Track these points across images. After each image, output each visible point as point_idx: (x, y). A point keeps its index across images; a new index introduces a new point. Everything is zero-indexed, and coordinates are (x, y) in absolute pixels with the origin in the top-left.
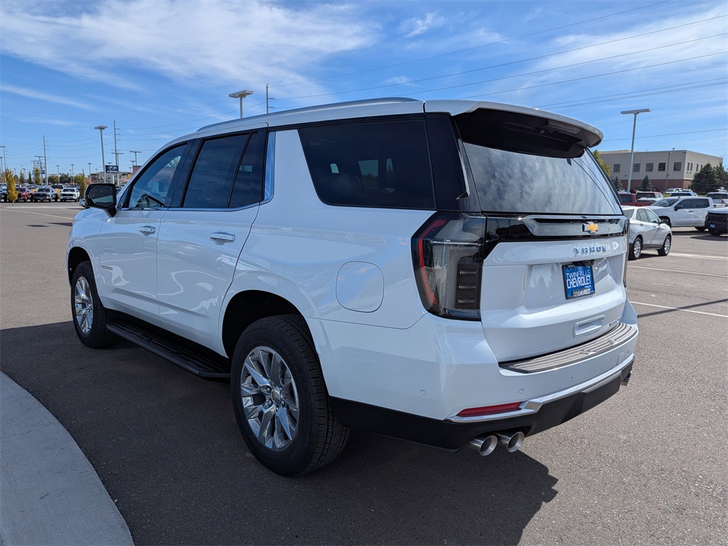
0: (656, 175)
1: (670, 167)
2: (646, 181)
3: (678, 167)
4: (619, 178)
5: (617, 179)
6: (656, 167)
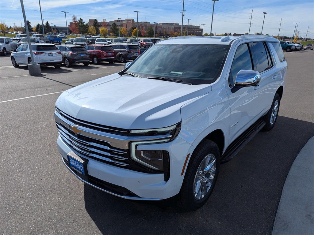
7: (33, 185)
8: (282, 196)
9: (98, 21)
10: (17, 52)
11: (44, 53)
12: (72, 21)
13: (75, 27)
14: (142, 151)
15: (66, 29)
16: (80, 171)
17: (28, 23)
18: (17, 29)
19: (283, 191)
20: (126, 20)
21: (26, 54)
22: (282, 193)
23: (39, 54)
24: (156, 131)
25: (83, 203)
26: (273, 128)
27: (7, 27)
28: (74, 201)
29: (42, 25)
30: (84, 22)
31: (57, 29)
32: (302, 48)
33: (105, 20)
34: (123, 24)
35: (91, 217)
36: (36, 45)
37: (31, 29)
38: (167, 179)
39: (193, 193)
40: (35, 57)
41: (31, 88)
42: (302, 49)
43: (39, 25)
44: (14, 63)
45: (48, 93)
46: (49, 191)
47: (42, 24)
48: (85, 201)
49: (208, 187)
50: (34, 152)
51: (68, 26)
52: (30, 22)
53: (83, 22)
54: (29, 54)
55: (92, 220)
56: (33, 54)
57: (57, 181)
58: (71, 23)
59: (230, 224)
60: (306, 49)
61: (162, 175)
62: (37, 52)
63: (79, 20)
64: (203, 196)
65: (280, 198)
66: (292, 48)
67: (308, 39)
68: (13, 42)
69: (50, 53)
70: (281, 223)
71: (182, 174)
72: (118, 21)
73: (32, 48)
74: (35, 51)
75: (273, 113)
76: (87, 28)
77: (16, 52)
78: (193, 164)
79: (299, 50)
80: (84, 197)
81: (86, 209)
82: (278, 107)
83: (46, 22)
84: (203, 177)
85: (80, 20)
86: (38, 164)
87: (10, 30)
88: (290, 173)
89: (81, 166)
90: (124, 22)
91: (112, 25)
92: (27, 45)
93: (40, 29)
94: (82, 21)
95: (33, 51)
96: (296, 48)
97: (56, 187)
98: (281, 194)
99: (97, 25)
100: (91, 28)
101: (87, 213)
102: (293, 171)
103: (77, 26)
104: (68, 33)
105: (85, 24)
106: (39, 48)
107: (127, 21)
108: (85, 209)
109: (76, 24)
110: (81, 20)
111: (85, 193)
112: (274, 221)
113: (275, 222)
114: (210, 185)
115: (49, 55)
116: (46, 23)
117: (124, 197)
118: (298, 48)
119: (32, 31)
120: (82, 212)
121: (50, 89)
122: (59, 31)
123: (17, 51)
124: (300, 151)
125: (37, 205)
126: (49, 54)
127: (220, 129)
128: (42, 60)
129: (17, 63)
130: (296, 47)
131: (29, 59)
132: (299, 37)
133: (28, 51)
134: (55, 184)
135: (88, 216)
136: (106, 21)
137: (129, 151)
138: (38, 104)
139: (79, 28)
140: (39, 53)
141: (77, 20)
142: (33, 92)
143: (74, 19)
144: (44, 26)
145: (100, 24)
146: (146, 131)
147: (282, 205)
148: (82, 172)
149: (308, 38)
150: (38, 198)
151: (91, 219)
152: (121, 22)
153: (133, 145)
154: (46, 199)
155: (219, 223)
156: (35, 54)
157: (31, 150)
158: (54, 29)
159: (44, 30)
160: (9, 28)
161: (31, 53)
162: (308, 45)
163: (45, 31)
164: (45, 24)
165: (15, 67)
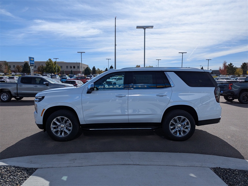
0: (73, 70)
1: (76, 67)
2: (72, 71)
3: (78, 67)
4: (64, 70)
5: (63, 71)
6: (73, 67)
13: (224, 70)
53: (232, 65)
63: (229, 65)
71: (41, 116)
76: (235, 70)
85: (230, 64)
94: (231, 65)
99: (245, 67)
103: (226, 69)
105: (234, 67)
109: (226, 67)
110: (231, 64)
139: (227, 71)
141: (227, 64)
143: (225, 65)
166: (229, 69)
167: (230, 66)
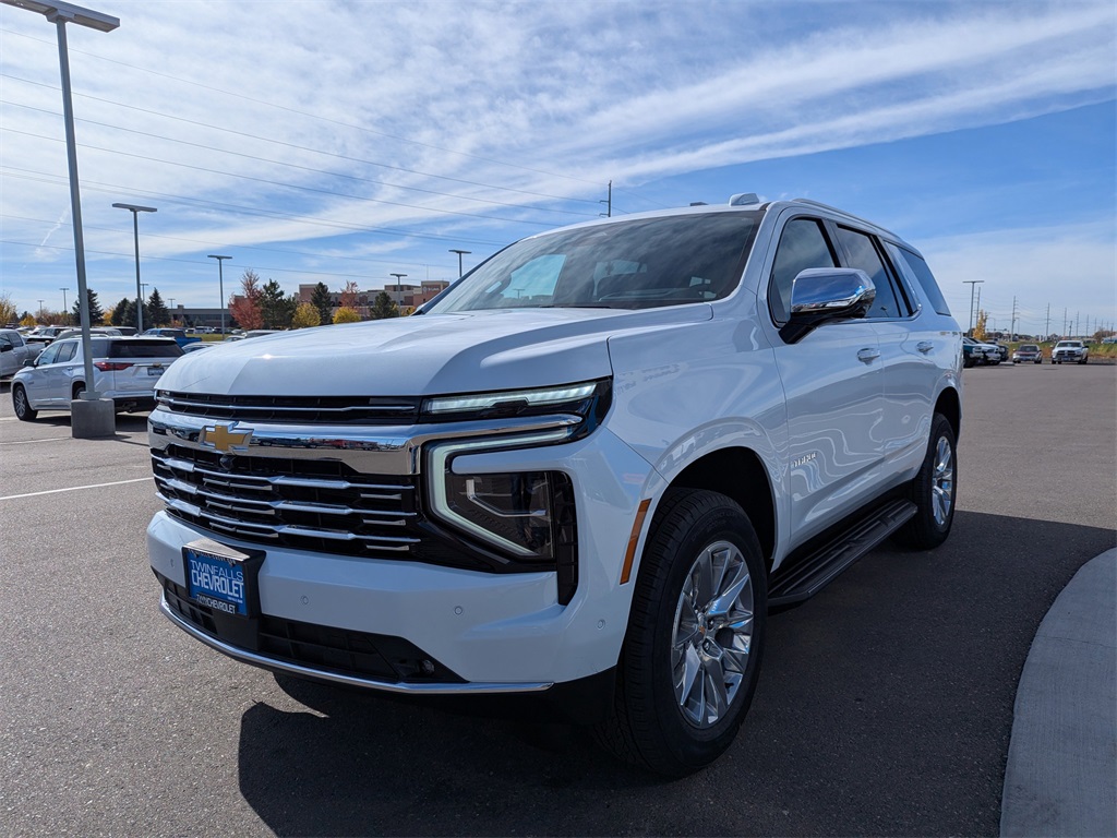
7: (34, 727)
8: (1014, 725)
9: (331, 290)
10: (38, 368)
11: (132, 365)
12: (241, 292)
13: (252, 309)
14: (470, 476)
15: (219, 317)
16: (229, 603)
17: (88, 297)
18: (46, 319)
19: (1015, 710)
20: (423, 286)
21: (67, 373)
22: (1016, 716)
23: (115, 369)
24: (524, 403)
25: (232, 775)
26: (948, 540)
27: (15, 314)
28: (193, 770)
29: (135, 305)
30: (282, 293)
31: (186, 316)
32: (1004, 357)
33: (353, 284)
34: (412, 297)
35: (262, 817)
36: (108, 341)
37: (96, 318)
38: (566, 593)
39: (672, 687)
40: (100, 379)
41: (73, 468)
42: (1005, 359)
43: (125, 301)
44: (22, 406)
45: (134, 478)
46: (95, 743)
47: (139, 299)
48: (239, 767)
49: (728, 686)
50: (54, 631)
51: (226, 307)
52: (95, 295)
53: (279, 290)
54: (80, 373)
55: (265, 825)
56: (95, 369)
57: (134, 712)
58: (238, 299)
59: (830, 815)
60: (1019, 362)
61: (549, 579)
62: (107, 364)
63: (265, 287)
64: (712, 719)
65: (1010, 729)
66: (972, 356)
67: (1021, 337)
68: (26, 347)
69: (155, 367)
70: (1028, 805)
71: (625, 579)
72: (395, 288)
73: (91, 349)
74: (103, 361)
75: (940, 486)
76: (290, 309)
77: (32, 369)
78: (664, 555)
79: (995, 363)
80: (237, 757)
81: (242, 791)
82: (953, 463)
83: (151, 293)
84: (707, 641)
85: (268, 285)
86: (64, 665)
87: (22, 323)
88: (1032, 658)
89: (234, 582)
90: (415, 292)
91: (374, 300)
92: (76, 343)
93: (126, 314)
94: (275, 289)
95: (95, 361)
96: (986, 357)
97: (125, 730)
98: (1011, 719)
99: (324, 300)
100: (306, 309)
101: (246, 804)
102: (1040, 650)
103: (256, 305)
104: (223, 328)
105: (284, 297)
106: (116, 349)
107: (427, 287)
108: (239, 793)
109: (257, 298)
110: (273, 285)
111: (242, 742)
112: (1000, 801)
113: (1003, 803)
114: (736, 677)
115: (153, 371)
116: (151, 298)
117: (401, 687)
118: (992, 356)
119: (101, 323)
120: (228, 800)
121: (141, 470)
122: (195, 323)
123: (37, 365)
124: (1054, 599)
125: (40, 788)
126: (149, 368)
127: (753, 452)
128: (123, 388)
129: (33, 403)
130: (983, 352)
131: (78, 387)
132: (990, 327)
133: (79, 359)
134: (123, 720)
135: (251, 815)
136: (355, 289)
137: (421, 480)
138: (90, 507)
139: (262, 312)
140: (115, 367)
141: (260, 285)
142: (79, 477)
143: (249, 285)
144: (144, 306)
145: (336, 298)
146: (487, 402)
147: (1022, 751)
148: (237, 605)
149: (1021, 333)
150: (45, 766)
151: (261, 821)
152: (406, 293)
153: (440, 455)
154: (80, 766)
155: (786, 813)
156: (102, 370)
157: (44, 628)
158: (176, 317)
159: (143, 318)
160: (19, 316)
161: (88, 366)
162: (1024, 349)
163: (144, 322)
164: (147, 300)
165: (21, 419)
166: (268, 306)
167: (272, 293)
